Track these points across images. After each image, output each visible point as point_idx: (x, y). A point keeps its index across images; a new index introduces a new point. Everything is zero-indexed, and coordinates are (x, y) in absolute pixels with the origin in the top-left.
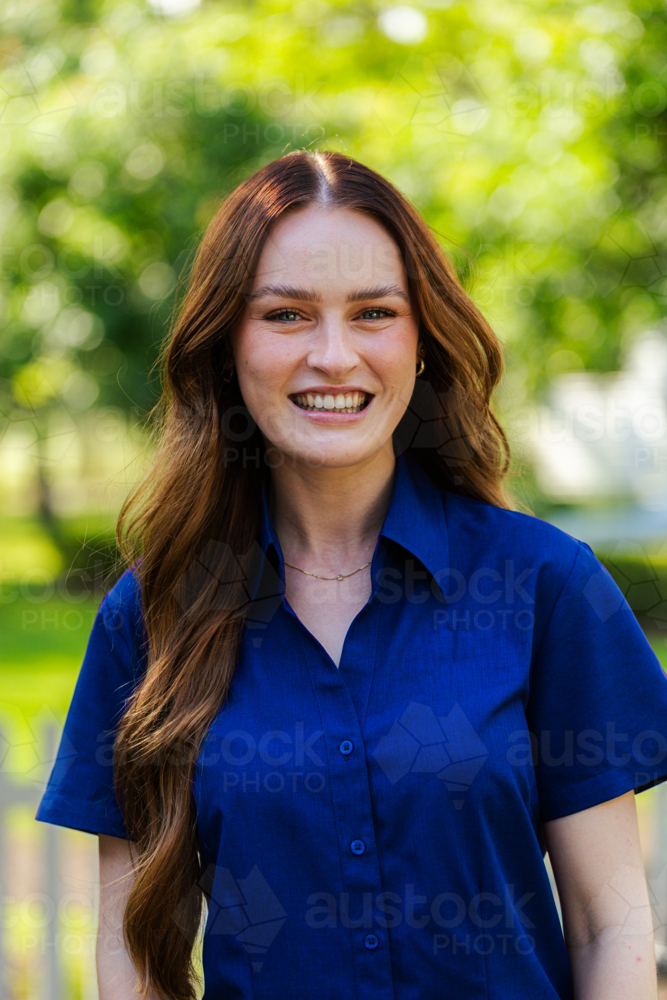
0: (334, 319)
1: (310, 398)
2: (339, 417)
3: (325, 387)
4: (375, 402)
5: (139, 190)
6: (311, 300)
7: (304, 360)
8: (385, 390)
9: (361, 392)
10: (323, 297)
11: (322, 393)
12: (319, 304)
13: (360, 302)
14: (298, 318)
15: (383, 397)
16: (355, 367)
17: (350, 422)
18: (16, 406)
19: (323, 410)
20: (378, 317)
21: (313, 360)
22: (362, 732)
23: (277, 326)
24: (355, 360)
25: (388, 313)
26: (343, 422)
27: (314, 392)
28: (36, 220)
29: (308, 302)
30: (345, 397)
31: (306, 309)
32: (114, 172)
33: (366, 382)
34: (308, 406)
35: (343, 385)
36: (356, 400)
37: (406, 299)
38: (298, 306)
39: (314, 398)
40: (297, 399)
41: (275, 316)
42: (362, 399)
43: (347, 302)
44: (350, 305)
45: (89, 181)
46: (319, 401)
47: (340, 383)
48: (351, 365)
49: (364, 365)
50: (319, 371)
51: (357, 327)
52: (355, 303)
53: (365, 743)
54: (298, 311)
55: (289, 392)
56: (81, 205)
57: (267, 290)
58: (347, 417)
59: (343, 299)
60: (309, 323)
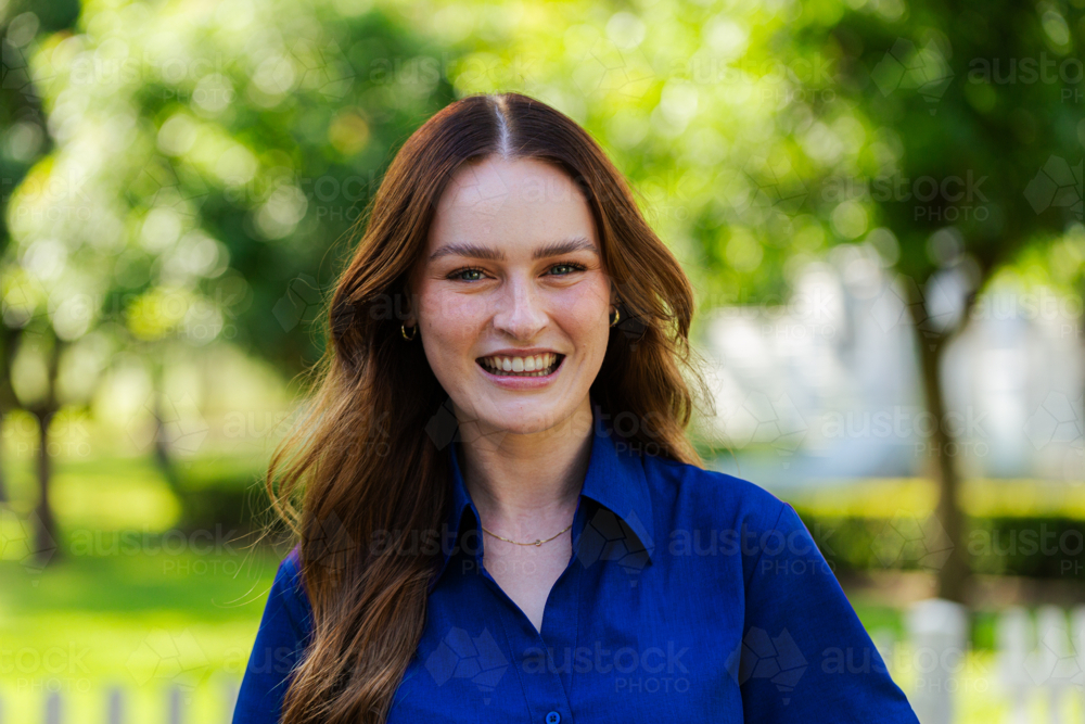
0: (522, 278)
1: (498, 362)
2: (529, 381)
3: (513, 350)
4: (566, 363)
5: (269, 105)
6: (494, 258)
7: (491, 321)
8: (576, 350)
9: (551, 353)
10: (508, 255)
11: (511, 355)
12: (503, 263)
13: (547, 258)
14: (482, 276)
15: (574, 357)
16: (544, 328)
17: (541, 386)
18: (132, 338)
19: (511, 373)
20: (567, 273)
21: (500, 322)
22: (569, 702)
23: (460, 285)
24: (543, 321)
25: (579, 268)
26: (533, 387)
27: (502, 355)
28: (155, 137)
29: (492, 261)
30: (535, 359)
31: (490, 268)
32: (241, 86)
33: (556, 343)
34: (496, 368)
35: (532, 347)
36: (547, 361)
37: (596, 252)
38: (481, 265)
39: (502, 360)
40: (485, 363)
41: (458, 275)
42: (553, 359)
43: (533, 259)
44: (535, 262)
45: (214, 96)
46: (507, 364)
47: (529, 345)
48: (540, 326)
49: (553, 325)
50: (506, 333)
51: (545, 283)
52: (541, 260)
53: (573, 714)
54: (483, 269)
55: (477, 356)
56: (204, 121)
57: (448, 250)
58: (538, 381)
59: (529, 256)
60: (494, 282)
